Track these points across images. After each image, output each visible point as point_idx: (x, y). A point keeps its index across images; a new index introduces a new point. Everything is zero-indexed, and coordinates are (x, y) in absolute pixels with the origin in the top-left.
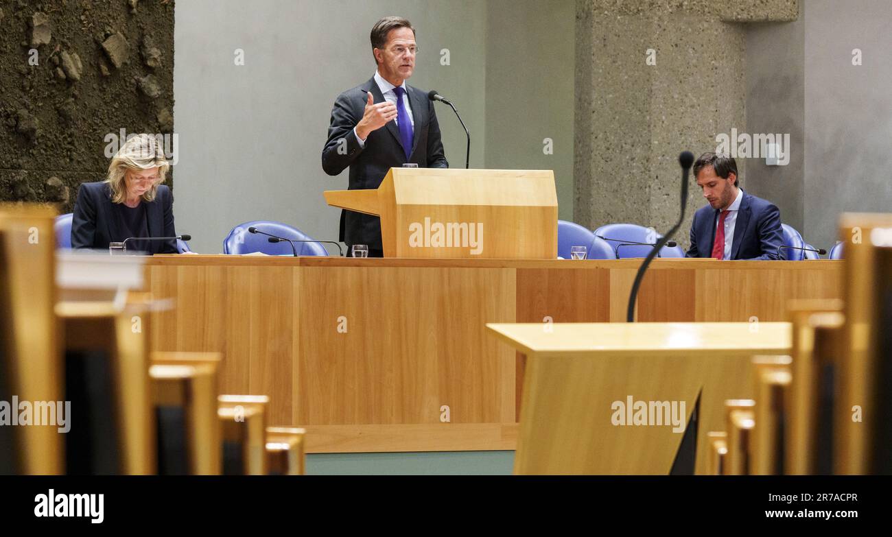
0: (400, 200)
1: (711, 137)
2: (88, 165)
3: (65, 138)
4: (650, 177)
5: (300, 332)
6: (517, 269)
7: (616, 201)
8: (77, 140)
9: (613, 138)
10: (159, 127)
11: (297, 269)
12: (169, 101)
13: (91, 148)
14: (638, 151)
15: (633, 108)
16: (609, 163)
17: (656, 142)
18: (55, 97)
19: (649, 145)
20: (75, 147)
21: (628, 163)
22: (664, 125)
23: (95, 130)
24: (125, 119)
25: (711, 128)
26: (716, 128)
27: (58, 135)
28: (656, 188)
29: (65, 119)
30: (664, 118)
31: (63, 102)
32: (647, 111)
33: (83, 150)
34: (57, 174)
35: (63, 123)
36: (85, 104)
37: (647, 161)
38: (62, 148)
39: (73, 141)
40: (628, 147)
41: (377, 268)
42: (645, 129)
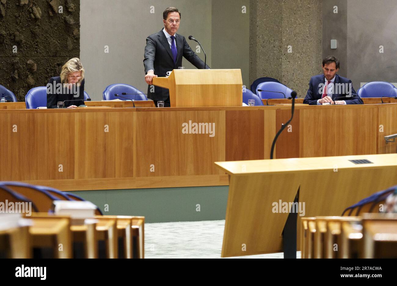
0: (177, 83)
1: (307, 37)
2: (44, 54)
3: (34, 43)
4: (282, 54)
5: (136, 139)
6: (226, 111)
7: (267, 64)
8: (40, 44)
9: (266, 37)
10: (74, 37)
11: (135, 113)
12: (78, 25)
13: (46, 47)
14: (277, 43)
15: (275, 25)
16: (264, 48)
17: (284, 40)
18: (30, 26)
19: (281, 41)
20: (39, 47)
21: (272, 48)
22: (287, 32)
23: (47, 39)
24: (59, 34)
25: (307, 33)
26: (309, 33)
27: (31, 42)
28: (284, 59)
29: (35, 35)
30: (287, 29)
31: (34, 28)
32: (280, 26)
33: (42, 48)
34: (31, 58)
35: (34, 37)
36: (43, 28)
37: (280, 48)
38: (33, 47)
39: (38, 44)
40: (272, 41)
41: (168, 112)
42: (279, 34)
